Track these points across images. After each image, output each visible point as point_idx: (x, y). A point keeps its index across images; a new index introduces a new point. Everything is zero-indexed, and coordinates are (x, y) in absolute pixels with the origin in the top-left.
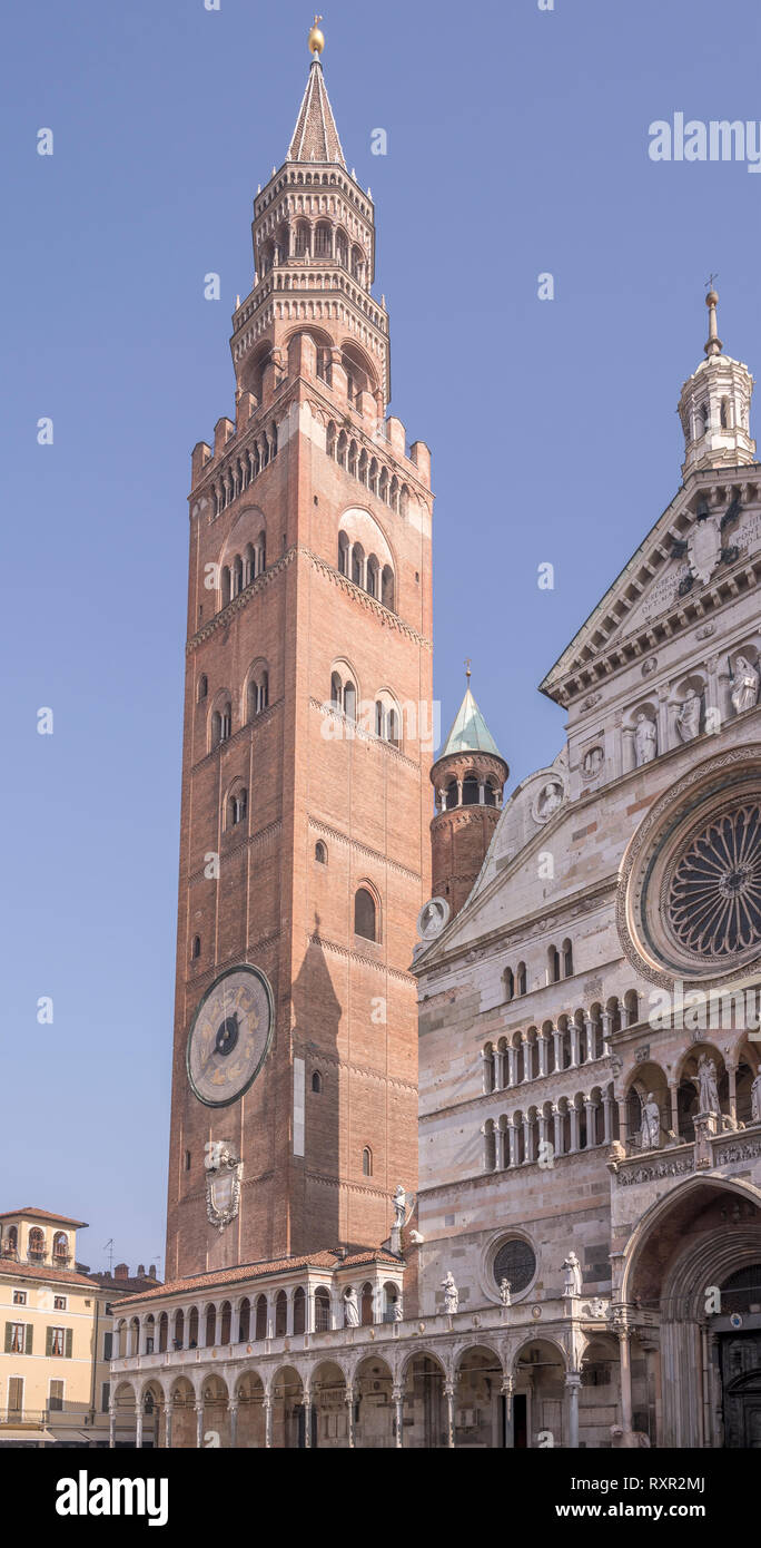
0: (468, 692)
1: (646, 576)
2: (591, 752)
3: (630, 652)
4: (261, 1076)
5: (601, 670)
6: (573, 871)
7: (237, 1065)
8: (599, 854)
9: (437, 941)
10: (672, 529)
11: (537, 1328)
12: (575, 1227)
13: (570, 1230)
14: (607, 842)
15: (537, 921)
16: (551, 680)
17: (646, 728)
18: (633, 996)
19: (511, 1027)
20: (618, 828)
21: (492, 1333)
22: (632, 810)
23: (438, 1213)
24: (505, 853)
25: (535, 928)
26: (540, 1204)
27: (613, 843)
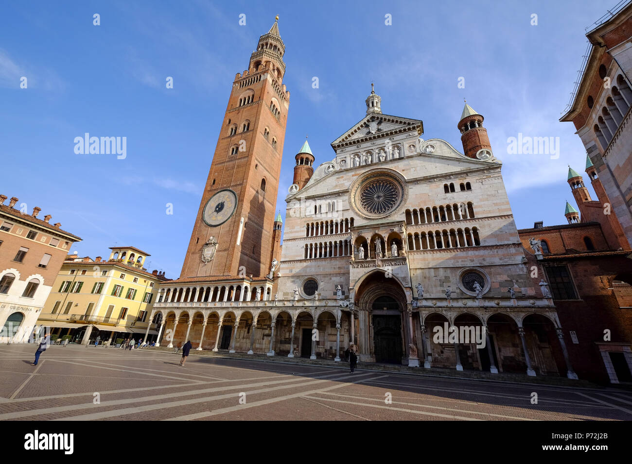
0: (307, 141)
1: (359, 129)
2: (342, 161)
3: (354, 142)
4: (230, 220)
5: (347, 144)
6: (336, 186)
7: (222, 216)
8: (344, 184)
9: (295, 195)
10: (366, 121)
11: (327, 308)
12: (332, 278)
13: (331, 279)
14: (346, 181)
15: (326, 195)
16: (334, 143)
17: (357, 159)
18: (352, 219)
19: (315, 220)
20: (349, 179)
21: (310, 308)
22: (353, 176)
23: (287, 268)
24: (317, 178)
25: (325, 197)
26: (322, 270)
27: (348, 182)
